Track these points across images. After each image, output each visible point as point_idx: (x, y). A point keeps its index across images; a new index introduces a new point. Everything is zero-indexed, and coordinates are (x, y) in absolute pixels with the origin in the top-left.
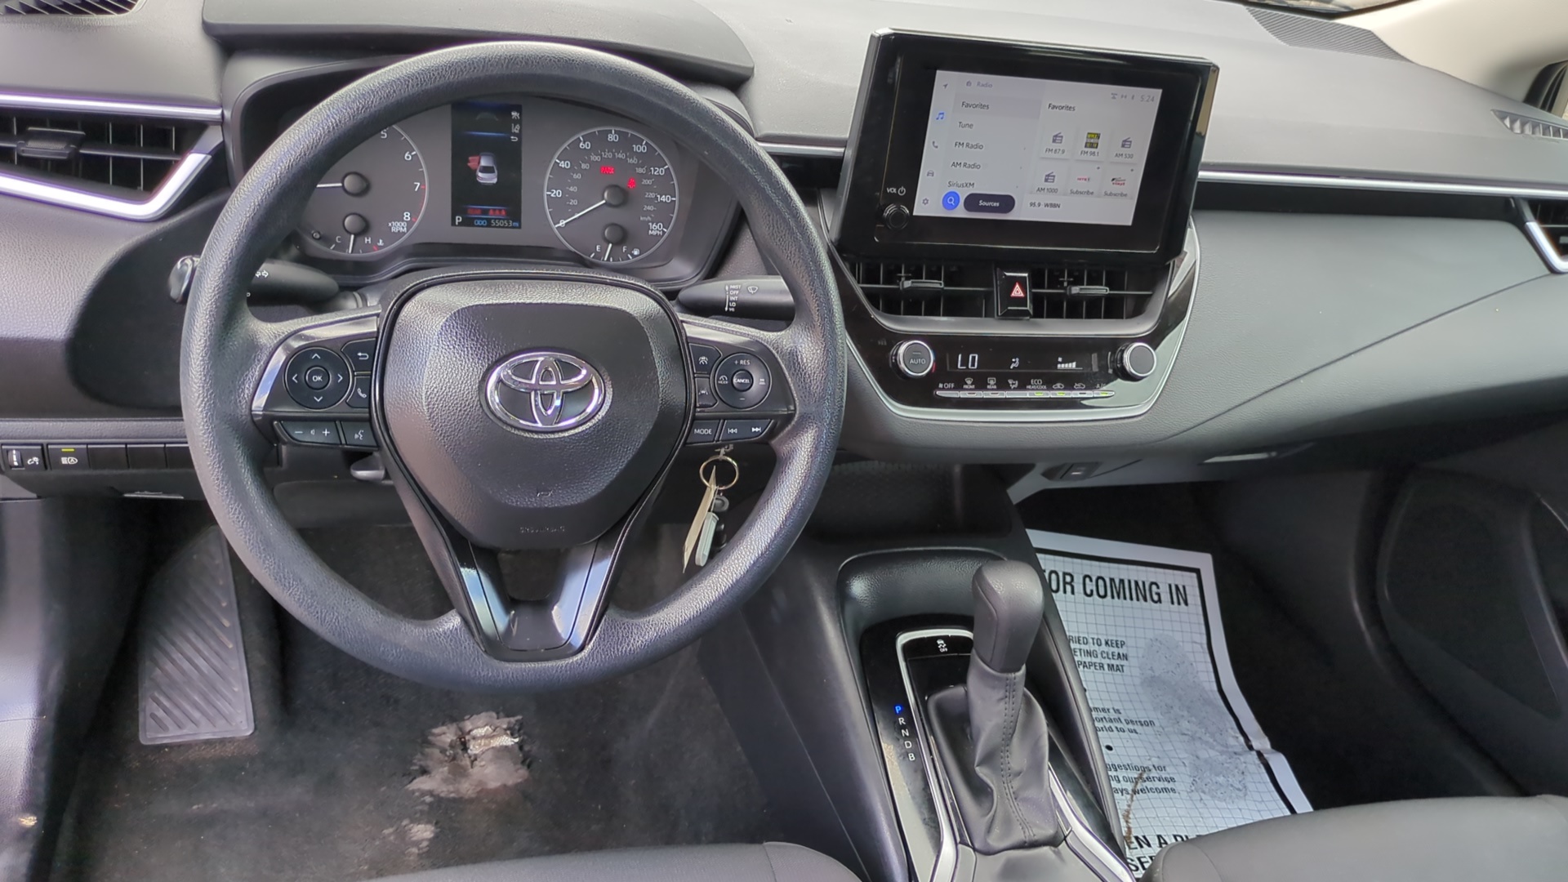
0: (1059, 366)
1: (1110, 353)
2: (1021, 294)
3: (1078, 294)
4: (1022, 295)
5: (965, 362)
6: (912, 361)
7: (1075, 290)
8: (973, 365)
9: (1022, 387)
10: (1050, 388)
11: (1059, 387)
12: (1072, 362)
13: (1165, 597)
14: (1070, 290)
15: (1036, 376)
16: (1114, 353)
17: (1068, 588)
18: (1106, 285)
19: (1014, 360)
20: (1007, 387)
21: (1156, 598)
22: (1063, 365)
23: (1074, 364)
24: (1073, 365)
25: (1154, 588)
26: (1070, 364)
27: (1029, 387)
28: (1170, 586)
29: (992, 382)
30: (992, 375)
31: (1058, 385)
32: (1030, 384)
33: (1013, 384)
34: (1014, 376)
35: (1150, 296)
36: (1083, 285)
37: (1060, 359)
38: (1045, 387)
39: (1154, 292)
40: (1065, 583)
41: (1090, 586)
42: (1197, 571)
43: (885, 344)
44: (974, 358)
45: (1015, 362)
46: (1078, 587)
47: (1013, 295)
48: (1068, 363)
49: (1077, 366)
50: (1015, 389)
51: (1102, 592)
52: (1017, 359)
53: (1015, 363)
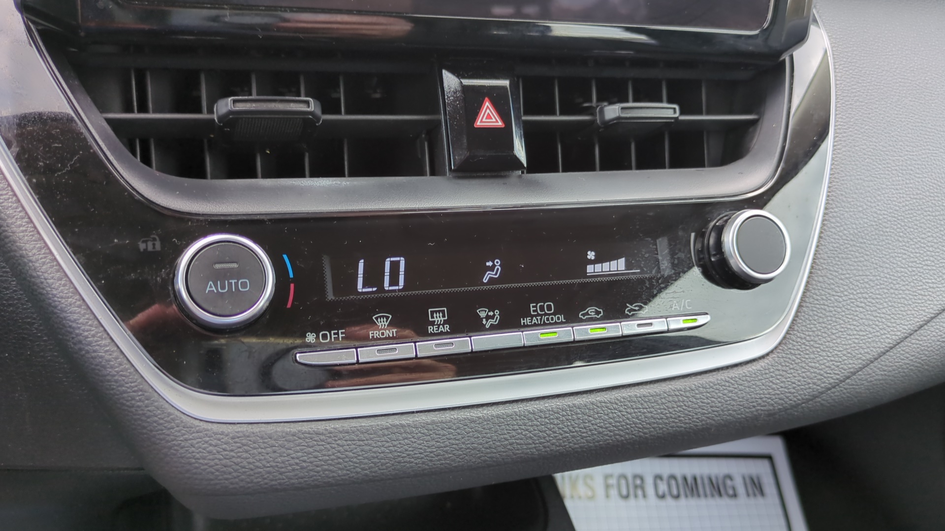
0: (590, 269)
1: (693, 235)
2: (496, 122)
3: (619, 118)
4: (500, 124)
5: (374, 277)
6: (211, 287)
7: (612, 111)
8: (394, 281)
9: (509, 323)
10: (572, 318)
11: (593, 315)
12: (616, 258)
13: (741, 490)
14: (602, 112)
15: (540, 295)
16: (701, 235)
17: (640, 492)
18: (670, 101)
19: (489, 264)
20: (475, 326)
21: (731, 492)
22: (598, 268)
23: (622, 261)
24: (618, 266)
25: (729, 482)
26: (614, 263)
27: (527, 321)
28: (744, 478)
29: (438, 318)
30: (436, 301)
31: (591, 310)
32: (528, 315)
33: (488, 318)
34: (490, 299)
35: (754, 123)
36: (627, 101)
37: (591, 255)
38: (562, 318)
39: (761, 114)
40: (636, 487)
41: (663, 487)
42: (769, 458)
43: (158, 247)
44: (395, 266)
45: (492, 268)
46: (650, 490)
47: (478, 124)
48: (609, 260)
49: (628, 266)
50: (493, 328)
51: (675, 492)
52: (498, 262)
53: (494, 270)
